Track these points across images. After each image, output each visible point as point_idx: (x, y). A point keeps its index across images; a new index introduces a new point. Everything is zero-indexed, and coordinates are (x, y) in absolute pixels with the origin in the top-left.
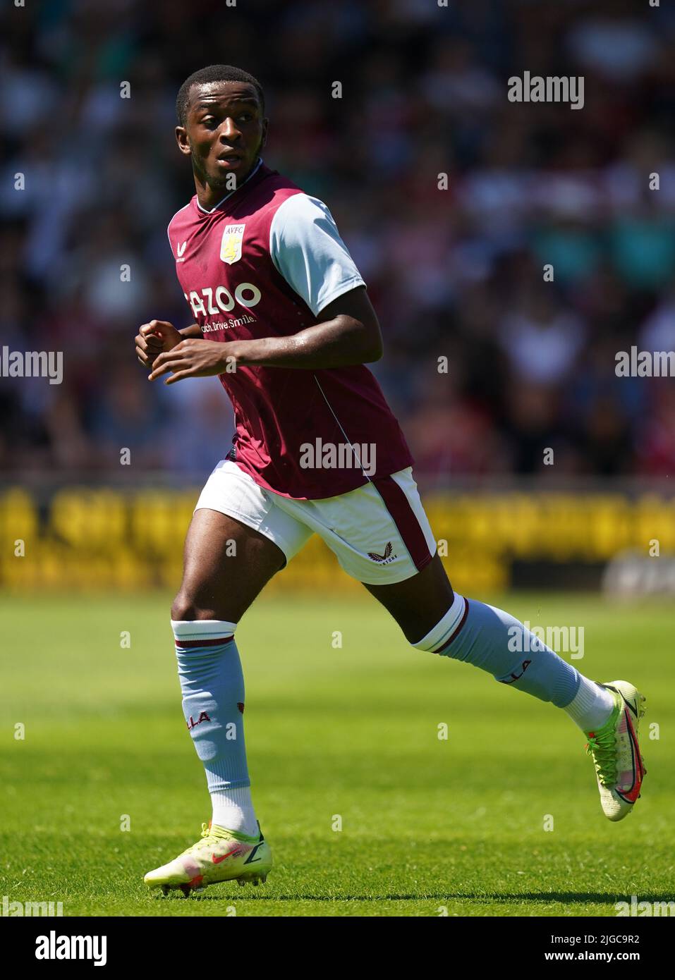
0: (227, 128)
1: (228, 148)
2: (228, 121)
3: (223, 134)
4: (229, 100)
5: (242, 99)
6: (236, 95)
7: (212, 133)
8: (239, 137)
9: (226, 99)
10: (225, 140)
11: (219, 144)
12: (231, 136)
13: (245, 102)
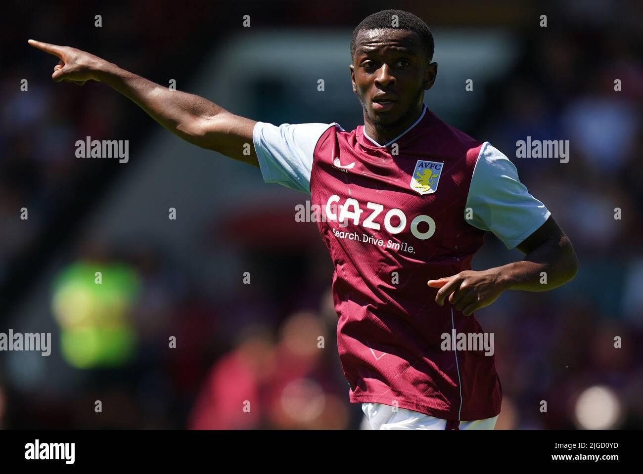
0: (382, 74)
1: (381, 92)
2: (384, 67)
3: (377, 79)
4: (386, 48)
5: (398, 48)
6: (393, 43)
7: (369, 76)
8: (392, 82)
9: (383, 46)
10: (378, 84)
11: (374, 88)
12: (384, 82)
13: (401, 51)
